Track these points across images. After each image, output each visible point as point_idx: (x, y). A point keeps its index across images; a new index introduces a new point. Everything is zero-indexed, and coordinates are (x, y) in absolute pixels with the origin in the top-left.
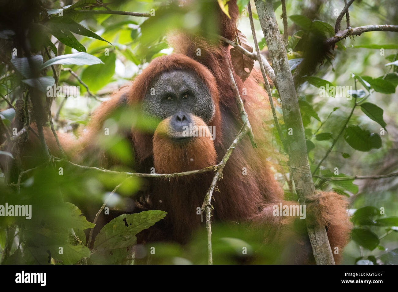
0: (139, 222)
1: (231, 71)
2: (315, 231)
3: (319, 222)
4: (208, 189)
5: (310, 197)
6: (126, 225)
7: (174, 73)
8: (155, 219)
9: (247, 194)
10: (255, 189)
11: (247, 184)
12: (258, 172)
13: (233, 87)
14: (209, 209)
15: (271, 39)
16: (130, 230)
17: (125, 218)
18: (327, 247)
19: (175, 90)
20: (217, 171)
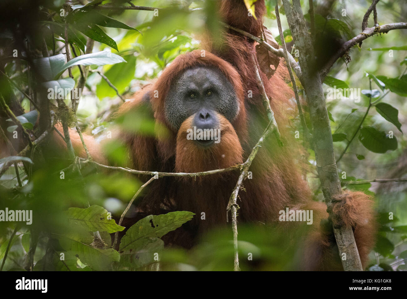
0: (166, 224)
1: (256, 68)
2: (342, 232)
3: (346, 222)
4: (234, 189)
5: (337, 197)
6: (153, 226)
7: (197, 70)
8: (182, 220)
9: (273, 194)
10: (281, 188)
11: (273, 184)
12: (284, 172)
13: (259, 84)
14: (235, 208)
15: (298, 35)
16: (157, 232)
17: (152, 220)
18: (354, 248)
19: (199, 86)
20: (242, 170)
